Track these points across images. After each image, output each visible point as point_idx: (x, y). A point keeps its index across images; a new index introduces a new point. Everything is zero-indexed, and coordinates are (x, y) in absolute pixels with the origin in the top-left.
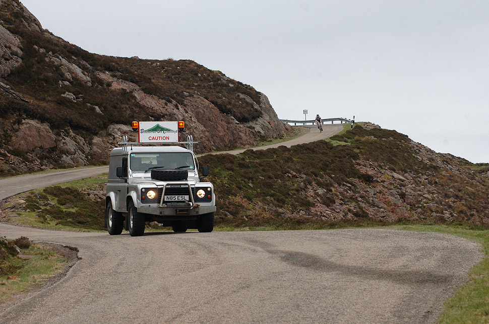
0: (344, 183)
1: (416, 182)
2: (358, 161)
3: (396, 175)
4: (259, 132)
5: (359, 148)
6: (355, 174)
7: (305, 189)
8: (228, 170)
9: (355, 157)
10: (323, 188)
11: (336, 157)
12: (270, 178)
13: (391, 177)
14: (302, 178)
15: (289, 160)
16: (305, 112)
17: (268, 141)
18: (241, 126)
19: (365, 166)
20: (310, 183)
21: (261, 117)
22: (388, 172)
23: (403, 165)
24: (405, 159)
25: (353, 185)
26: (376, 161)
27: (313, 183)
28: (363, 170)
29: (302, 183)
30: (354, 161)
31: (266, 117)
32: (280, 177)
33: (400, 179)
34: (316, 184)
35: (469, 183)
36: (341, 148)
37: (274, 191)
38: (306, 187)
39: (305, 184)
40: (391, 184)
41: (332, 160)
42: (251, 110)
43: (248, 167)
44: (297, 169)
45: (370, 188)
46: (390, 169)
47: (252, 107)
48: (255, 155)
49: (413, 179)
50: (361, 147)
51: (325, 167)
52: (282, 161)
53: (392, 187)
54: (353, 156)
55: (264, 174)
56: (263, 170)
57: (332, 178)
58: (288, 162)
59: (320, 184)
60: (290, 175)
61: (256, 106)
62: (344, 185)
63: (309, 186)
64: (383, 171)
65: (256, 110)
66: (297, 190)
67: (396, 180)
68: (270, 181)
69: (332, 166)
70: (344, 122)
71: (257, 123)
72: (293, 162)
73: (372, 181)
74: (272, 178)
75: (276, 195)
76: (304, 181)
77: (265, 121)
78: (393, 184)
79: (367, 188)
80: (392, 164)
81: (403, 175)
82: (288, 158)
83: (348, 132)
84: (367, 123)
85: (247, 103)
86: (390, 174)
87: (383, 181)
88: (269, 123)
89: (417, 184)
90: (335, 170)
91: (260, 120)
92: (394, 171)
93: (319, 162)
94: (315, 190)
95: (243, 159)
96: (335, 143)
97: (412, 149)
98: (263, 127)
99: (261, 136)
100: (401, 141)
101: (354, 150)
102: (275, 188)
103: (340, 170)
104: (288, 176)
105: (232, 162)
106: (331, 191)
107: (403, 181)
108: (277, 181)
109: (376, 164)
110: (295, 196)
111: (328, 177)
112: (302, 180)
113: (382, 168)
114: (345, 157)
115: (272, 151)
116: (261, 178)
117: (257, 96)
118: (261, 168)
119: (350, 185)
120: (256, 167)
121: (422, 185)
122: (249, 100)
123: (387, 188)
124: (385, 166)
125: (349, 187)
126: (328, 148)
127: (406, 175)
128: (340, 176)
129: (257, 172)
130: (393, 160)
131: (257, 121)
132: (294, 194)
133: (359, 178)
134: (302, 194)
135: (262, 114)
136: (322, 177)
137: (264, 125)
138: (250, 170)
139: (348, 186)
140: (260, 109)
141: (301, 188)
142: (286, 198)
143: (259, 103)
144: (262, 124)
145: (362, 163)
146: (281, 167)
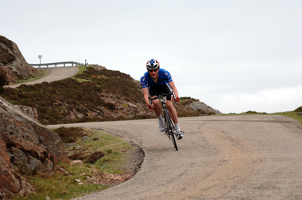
0: (95, 110)
1: (145, 109)
2: (101, 94)
3: (130, 104)
4: (16, 72)
5: (99, 84)
6: (101, 103)
7: (68, 114)
8: (12, 99)
9: (99, 90)
10: (81, 113)
11: (85, 90)
12: (43, 105)
13: (127, 106)
14: (65, 105)
15: (53, 92)
16: (40, 57)
17: (25, 79)
18: (5, 67)
19: (107, 97)
20: (72, 110)
21: (15, 60)
22: (124, 101)
23: (134, 97)
24: (134, 92)
25: (101, 111)
26: (114, 93)
27: (74, 110)
28: (107, 101)
29: (66, 110)
30: (99, 94)
31: (19, 61)
32: (50, 105)
33: (134, 107)
34: (76, 110)
35: (182, 111)
36: (86, 84)
37: (48, 115)
38: (69, 112)
39: (68, 110)
40: (128, 111)
41: (83, 93)
42: (7, 55)
43: (26, 97)
44: (61, 99)
45: (113, 113)
46: (125, 99)
47: (7, 52)
48: (28, 89)
49: (143, 107)
50: (101, 83)
51: (79, 98)
52: (48, 93)
53: (130, 113)
54: (98, 90)
55: (39, 102)
56: (38, 100)
57: (86, 106)
58: (53, 94)
59: (78, 110)
60: (56, 103)
61: (10, 52)
62: (95, 111)
63: (71, 112)
64: (121, 101)
65: (10, 55)
66: (64, 115)
67: (131, 108)
68: (43, 107)
69: (84, 97)
70: (74, 65)
71: (13, 65)
72: (56, 94)
73: (115, 109)
74: (45, 106)
75: (50, 118)
76: (67, 108)
77: (18, 64)
78: (130, 111)
79: (111, 114)
80: (126, 96)
81: (135, 104)
82: (52, 91)
83: (85, 72)
84: (95, 65)
85: (3, 49)
86: (126, 103)
87: (122, 109)
88: (21, 65)
89: (147, 111)
90: (86, 100)
91: (14, 63)
92: (129, 101)
93: (74, 94)
94: (75, 115)
95: (21, 92)
96: (80, 80)
97: (136, 85)
98: (18, 68)
99: (18, 76)
100: (126, 79)
101: (97, 86)
102: (48, 113)
103: (90, 100)
104: (55, 104)
105: (14, 94)
106: (87, 115)
107: (136, 108)
108: (48, 108)
109: (115, 96)
110: (62, 119)
111: (83, 105)
112: (66, 107)
113: (119, 99)
114: (91, 91)
115: (38, 86)
116: (37, 105)
117: (10, 44)
118: (35, 98)
119: (99, 112)
120: (32, 97)
121: (150, 112)
122: (4, 46)
123: (125, 114)
124: (122, 98)
125: (99, 113)
126: (76, 84)
127: (138, 104)
128: (91, 105)
129: (33, 101)
130: (126, 93)
131: (12, 63)
132: (62, 118)
133: (105, 106)
134: (67, 117)
135: (15, 58)
136: (78, 105)
137: (17, 67)
138: (28, 99)
139: (97, 112)
140: (13, 54)
141: (66, 113)
142: (57, 120)
143: (12, 49)
144: (16, 66)
145: (105, 95)
146: (50, 98)
